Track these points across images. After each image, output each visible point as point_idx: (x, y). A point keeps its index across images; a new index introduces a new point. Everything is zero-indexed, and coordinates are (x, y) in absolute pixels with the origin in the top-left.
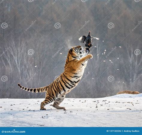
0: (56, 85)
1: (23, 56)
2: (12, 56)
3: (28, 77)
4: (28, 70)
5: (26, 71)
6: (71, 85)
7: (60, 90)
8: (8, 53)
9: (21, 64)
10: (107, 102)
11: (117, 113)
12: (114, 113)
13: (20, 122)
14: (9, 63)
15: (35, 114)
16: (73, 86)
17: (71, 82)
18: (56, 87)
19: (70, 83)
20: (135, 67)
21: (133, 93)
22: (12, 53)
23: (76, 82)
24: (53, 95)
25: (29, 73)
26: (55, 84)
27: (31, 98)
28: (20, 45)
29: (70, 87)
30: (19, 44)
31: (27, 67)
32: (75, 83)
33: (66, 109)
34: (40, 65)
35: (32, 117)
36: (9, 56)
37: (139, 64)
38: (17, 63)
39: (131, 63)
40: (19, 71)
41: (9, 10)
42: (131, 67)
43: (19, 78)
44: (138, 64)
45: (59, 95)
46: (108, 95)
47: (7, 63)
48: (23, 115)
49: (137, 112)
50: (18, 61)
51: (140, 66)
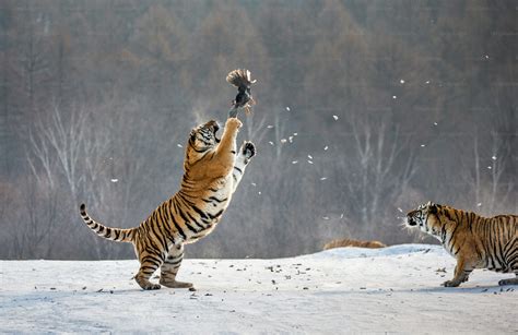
0: (160, 224)
1: (82, 148)
2: (55, 149)
3: (97, 204)
4: (94, 187)
5: (91, 189)
6: (201, 223)
7: (172, 234)
8: (43, 143)
9: (77, 170)
10: (301, 269)
11: (329, 297)
12: (321, 297)
13: (75, 322)
14: (47, 168)
15: (114, 301)
16: (205, 225)
17: (203, 215)
18: (162, 227)
19: (198, 218)
20: (375, 177)
21: (367, 245)
22: (54, 142)
23: (212, 217)
24: (156, 248)
25: (97, 194)
26: (160, 221)
27: (104, 258)
28: (76, 122)
29: (198, 228)
30: (73, 118)
31: (94, 178)
32: (209, 220)
33: (195, 287)
34: (127, 173)
35: (106, 308)
36: (46, 149)
37: (387, 170)
38: (66, 169)
39: (365, 167)
40: (73, 188)
41: (46, 30)
42: (365, 178)
43: (73, 206)
44: (383, 169)
45: (170, 246)
46: (306, 251)
47: (40, 168)
48: (82, 303)
49: (380, 296)
50: (69, 161)
51: (387, 175)
